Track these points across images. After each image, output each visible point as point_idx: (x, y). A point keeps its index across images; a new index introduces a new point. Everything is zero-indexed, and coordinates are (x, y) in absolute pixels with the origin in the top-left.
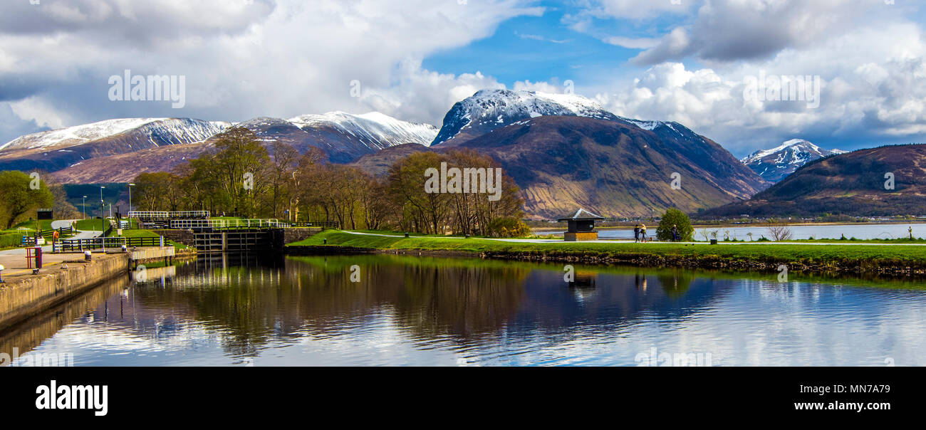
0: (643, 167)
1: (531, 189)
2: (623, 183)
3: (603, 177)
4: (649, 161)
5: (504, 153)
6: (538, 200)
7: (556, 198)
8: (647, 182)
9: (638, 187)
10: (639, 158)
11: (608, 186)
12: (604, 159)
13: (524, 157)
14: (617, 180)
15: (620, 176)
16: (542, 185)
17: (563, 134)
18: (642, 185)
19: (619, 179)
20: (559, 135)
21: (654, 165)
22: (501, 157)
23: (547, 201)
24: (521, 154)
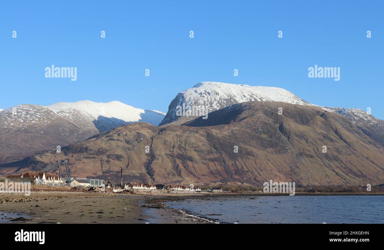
0: (336, 143)
1: (240, 160)
2: (319, 157)
3: (302, 151)
4: (342, 139)
5: (217, 131)
6: (245, 169)
7: (262, 169)
8: (339, 156)
9: (333, 160)
10: (333, 136)
11: (306, 159)
12: (301, 136)
13: (235, 134)
14: (314, 154)
15: (316, 150)
16: (249, 157)
17: (268, 116)
18: (336, 159)
19: (316, 153)
20: (265, 116)
21: (346, 142)
22: (215, 134)
23: (254, 170)
24: (232, 132)
